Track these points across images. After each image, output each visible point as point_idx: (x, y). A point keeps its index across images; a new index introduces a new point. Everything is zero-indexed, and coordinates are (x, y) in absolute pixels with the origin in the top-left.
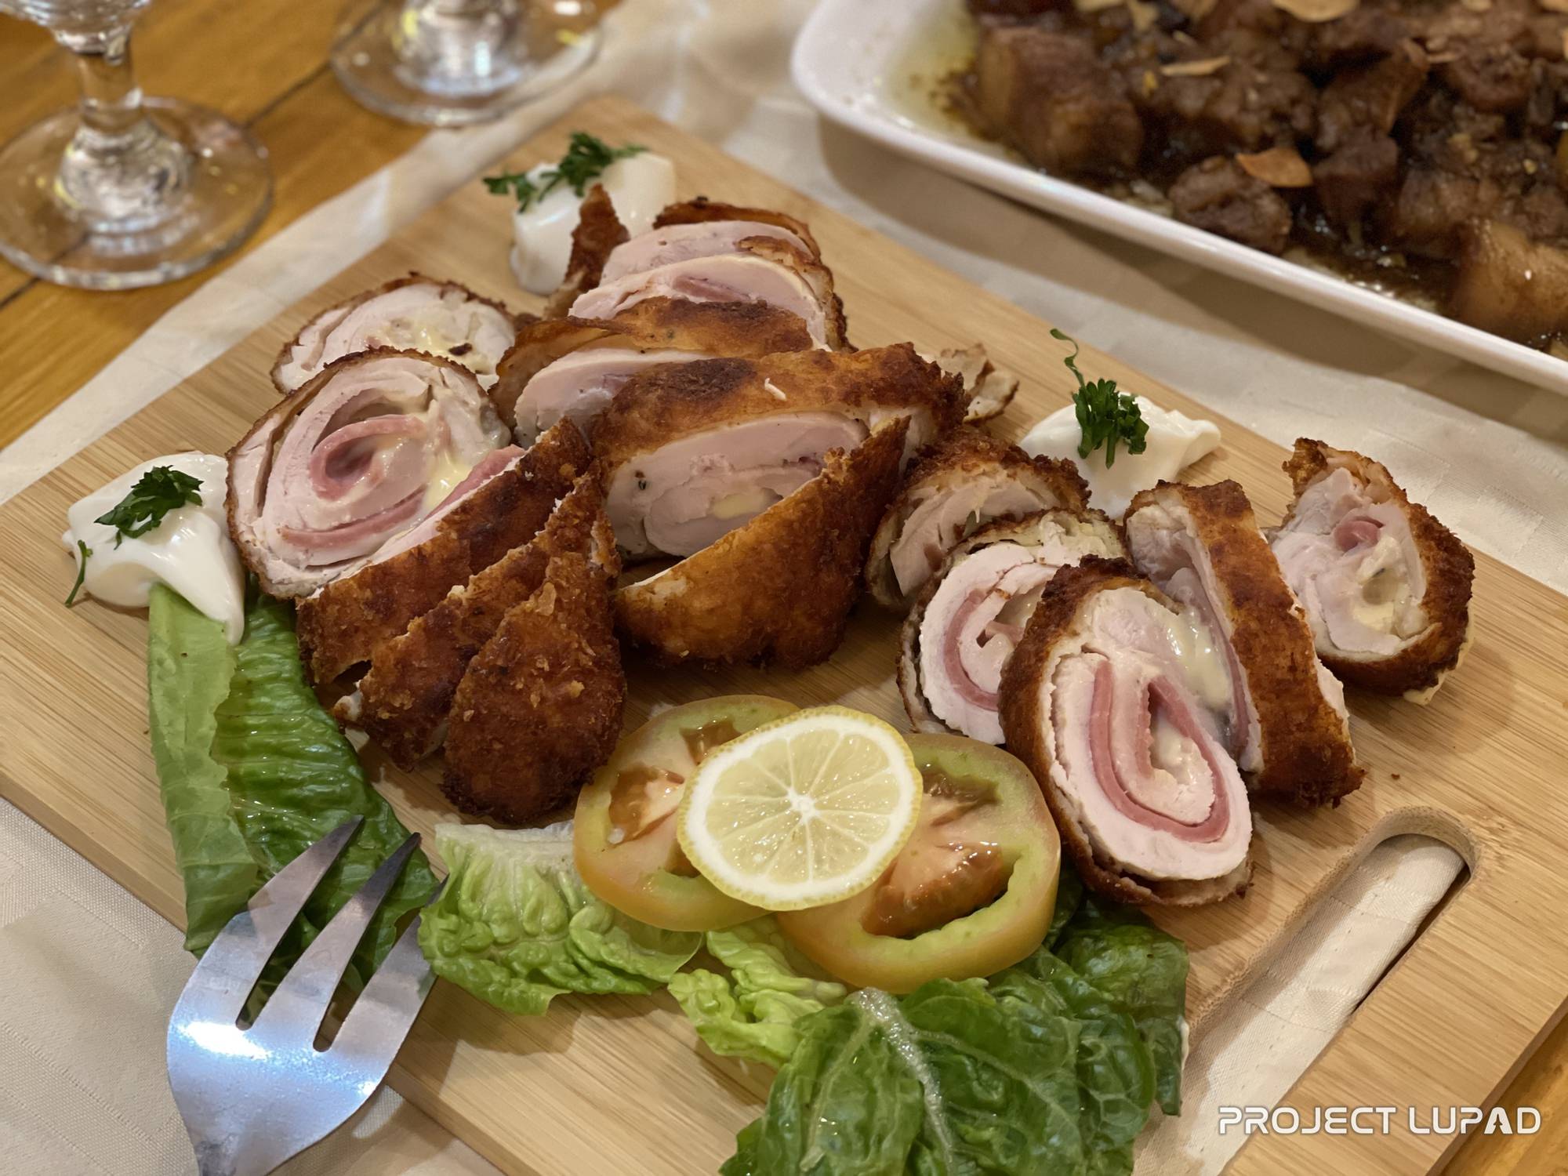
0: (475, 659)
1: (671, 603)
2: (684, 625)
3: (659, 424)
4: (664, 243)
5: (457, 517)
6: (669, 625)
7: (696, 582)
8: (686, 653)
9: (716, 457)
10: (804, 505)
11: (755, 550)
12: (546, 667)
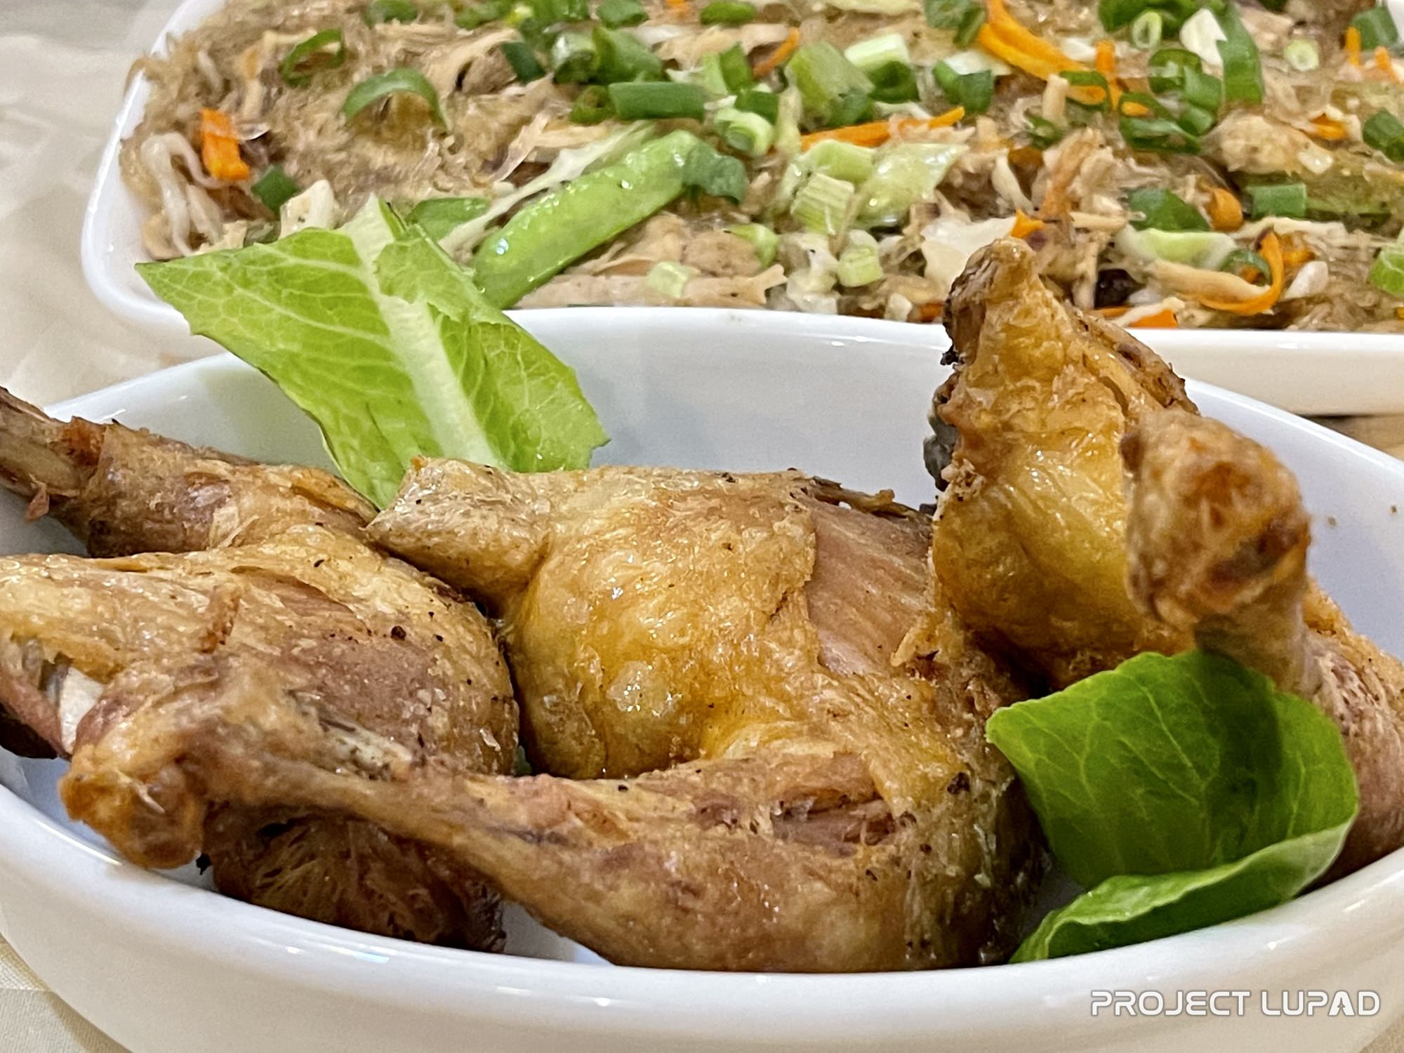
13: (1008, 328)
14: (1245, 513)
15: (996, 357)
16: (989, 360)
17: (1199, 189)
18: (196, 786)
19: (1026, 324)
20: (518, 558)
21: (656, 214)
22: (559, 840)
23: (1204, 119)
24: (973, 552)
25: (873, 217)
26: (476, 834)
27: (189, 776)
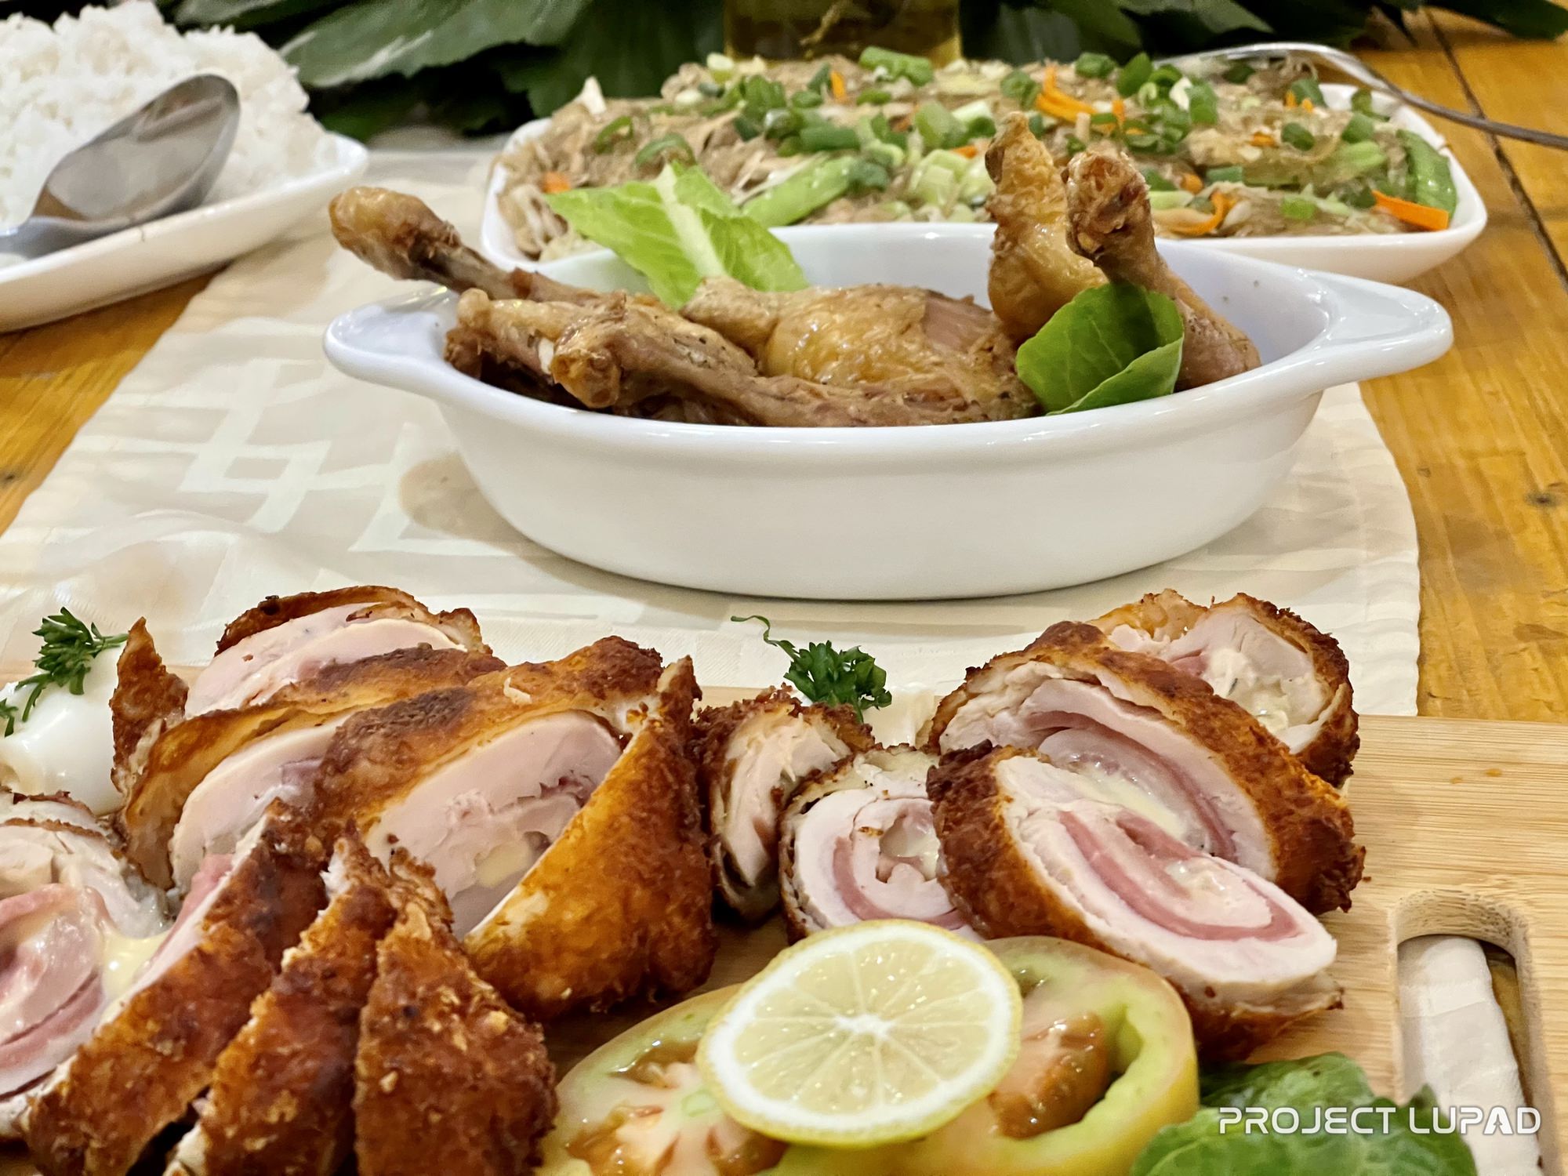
0: (366, 1012)
1: (534, 930)
2: (558, 952)
3: (400, 762)
4: (250, 658)
5: (220, 911)
6: (538, 959)
7: (556, 887)
8: (568, 992)
9: (472, 794)
10: (644, 760)
11: (611, 827)
12: (456, 1001)
13: (1018, 158)
14: (1112, 182)
15: (1012, 175)
16: (1009, 177)
17: (1174, 172)
18: (617, 359)
19: (1027, 155)
20: (762, 323)
21: (835, 198)
22: (792, 400)
23: (1178, 134)
24: (1010, 286)
25: (970, 198)
26: (752, 395)
27: (614, 354)
